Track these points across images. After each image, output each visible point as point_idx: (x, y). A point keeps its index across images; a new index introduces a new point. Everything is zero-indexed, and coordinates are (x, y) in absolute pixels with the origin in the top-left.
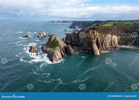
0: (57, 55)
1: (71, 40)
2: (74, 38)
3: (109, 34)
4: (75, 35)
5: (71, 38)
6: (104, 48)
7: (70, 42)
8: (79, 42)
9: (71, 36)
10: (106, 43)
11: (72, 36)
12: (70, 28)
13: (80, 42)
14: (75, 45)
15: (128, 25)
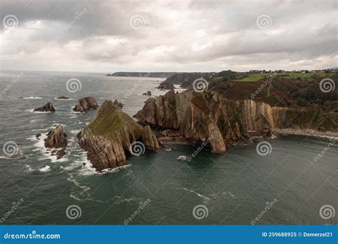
0: (112, 152)
1: (155, 116)
2: (164, 111)
3: (252, 101)
4: (166, 103)
5: (155, 110)
6: (239, 135)
7: (153, 122)
8: (177, 119)
9: (155, 106)
10: (245, 121)
11: (158, 106)
12: (159, 88)
13: (179, 119)
14: (165, 129)
15: (299, 79)
